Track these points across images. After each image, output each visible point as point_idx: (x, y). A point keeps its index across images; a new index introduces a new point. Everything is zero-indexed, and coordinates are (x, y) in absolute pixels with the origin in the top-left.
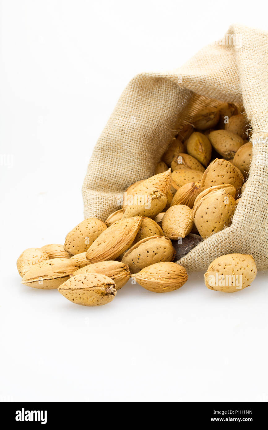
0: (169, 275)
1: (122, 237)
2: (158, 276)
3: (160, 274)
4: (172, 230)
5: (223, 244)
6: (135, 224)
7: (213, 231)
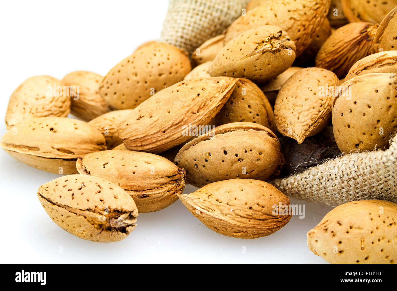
0: (250, 212)
1: (184, 116)
2: (229, 209)
3: (234, 206)
4: (284, 120)
5: (365, 178)
6: (217, 95)
7: (357, 145)
